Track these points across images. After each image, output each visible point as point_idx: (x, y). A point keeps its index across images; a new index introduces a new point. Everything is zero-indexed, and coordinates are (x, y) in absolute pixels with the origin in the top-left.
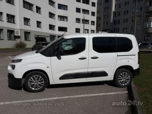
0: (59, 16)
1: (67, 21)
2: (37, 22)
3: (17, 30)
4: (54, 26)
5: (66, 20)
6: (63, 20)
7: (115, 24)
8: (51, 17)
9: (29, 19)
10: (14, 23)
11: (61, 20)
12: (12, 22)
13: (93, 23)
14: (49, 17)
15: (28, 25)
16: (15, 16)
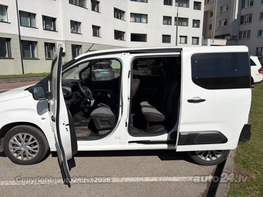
0: (131, 14)
1: (147, 22)
2: (93, 26)
3: (60, 43)
6: (141, 22)
7: (242, 23)
8: (118, 18)
9: (80, 23)
10: (55, 30)
12: (52, 29)
13: (196, 22)
14: (115, 17)
15: (77, 33)
16: (56, 18)
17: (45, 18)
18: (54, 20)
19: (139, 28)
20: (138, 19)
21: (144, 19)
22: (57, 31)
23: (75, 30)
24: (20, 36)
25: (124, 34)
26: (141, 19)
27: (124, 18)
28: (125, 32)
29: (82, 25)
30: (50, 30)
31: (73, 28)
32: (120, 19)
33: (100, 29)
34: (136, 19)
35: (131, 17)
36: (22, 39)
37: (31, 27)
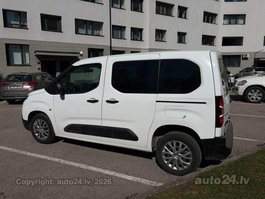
0: (226, 17)
1: (244, 23)
2: (179, 33)
3: (144, 51)
4: (214, 37)
5: (241, 21)
6: (236, 23)
8: (208, 22)
9: (165, 31)
10: (141, 40)
11: (230, 23)
12: (139, 39)
14: (204, 21)
15: (162, 41)
16: (143, 29)
17: (133, 29)
18: (141, 30)
19: (233, 31)
20: (233, 21)
21: (241, 19)
22: (143, 40)
23: (160, 38)
24: (111, 47)
25: (214, 38)
26: (238, 20)
27: (215, 21)
28: (216, 37)
29: (167, 32)
30: (137, 40)
31: (158, 36)
32: (211, 23)
33: (186, 36)
34: (230, 21)
35: (224, 19)
36: (113, 49)
37: (121, 38)
